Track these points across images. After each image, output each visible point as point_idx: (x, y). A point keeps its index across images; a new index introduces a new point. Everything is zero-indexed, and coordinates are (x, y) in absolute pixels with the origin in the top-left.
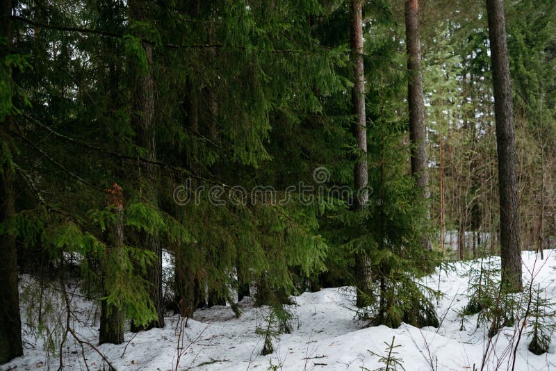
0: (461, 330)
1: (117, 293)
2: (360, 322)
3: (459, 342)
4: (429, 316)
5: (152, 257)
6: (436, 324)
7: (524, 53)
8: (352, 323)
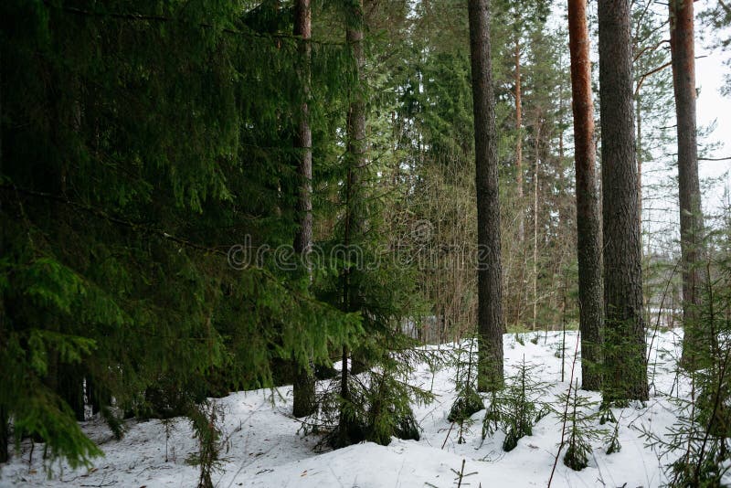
0: (460, 442)
1: (38, 413)
2: (308, 438)
3: (473, 460)
4: (404, 425)
5: (86, 349)
6: (416, 437)
7: (465, 93)
8: (298, 440)
